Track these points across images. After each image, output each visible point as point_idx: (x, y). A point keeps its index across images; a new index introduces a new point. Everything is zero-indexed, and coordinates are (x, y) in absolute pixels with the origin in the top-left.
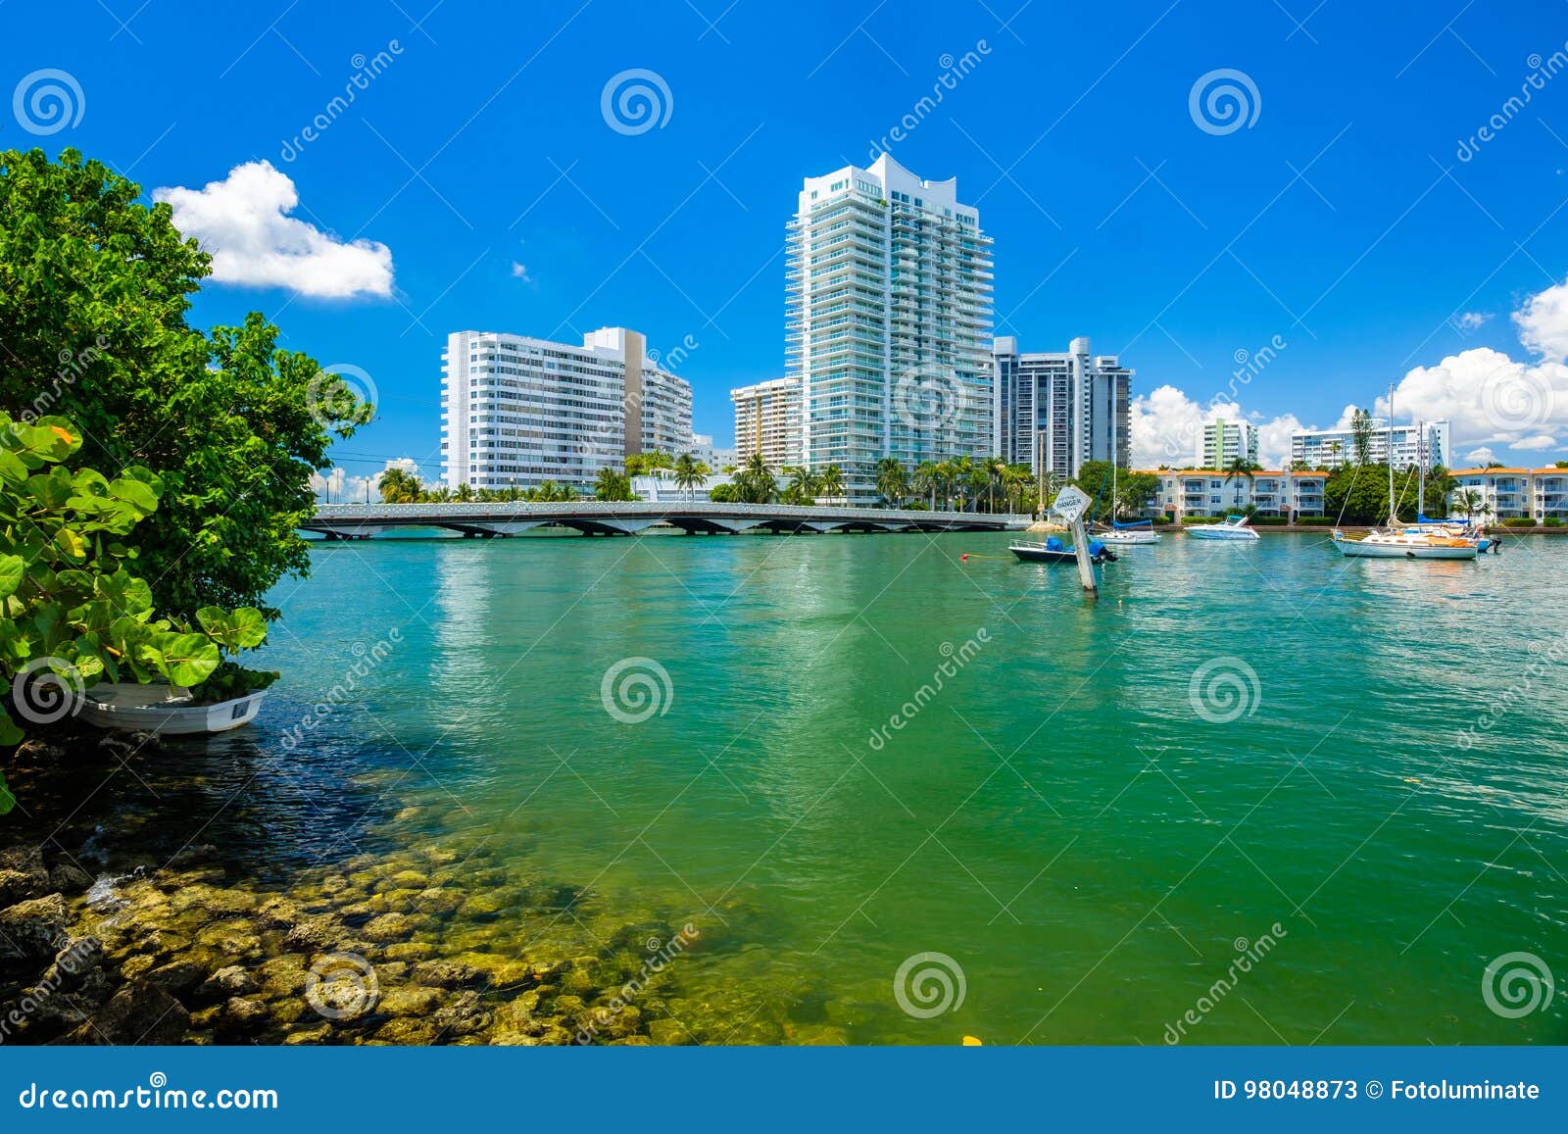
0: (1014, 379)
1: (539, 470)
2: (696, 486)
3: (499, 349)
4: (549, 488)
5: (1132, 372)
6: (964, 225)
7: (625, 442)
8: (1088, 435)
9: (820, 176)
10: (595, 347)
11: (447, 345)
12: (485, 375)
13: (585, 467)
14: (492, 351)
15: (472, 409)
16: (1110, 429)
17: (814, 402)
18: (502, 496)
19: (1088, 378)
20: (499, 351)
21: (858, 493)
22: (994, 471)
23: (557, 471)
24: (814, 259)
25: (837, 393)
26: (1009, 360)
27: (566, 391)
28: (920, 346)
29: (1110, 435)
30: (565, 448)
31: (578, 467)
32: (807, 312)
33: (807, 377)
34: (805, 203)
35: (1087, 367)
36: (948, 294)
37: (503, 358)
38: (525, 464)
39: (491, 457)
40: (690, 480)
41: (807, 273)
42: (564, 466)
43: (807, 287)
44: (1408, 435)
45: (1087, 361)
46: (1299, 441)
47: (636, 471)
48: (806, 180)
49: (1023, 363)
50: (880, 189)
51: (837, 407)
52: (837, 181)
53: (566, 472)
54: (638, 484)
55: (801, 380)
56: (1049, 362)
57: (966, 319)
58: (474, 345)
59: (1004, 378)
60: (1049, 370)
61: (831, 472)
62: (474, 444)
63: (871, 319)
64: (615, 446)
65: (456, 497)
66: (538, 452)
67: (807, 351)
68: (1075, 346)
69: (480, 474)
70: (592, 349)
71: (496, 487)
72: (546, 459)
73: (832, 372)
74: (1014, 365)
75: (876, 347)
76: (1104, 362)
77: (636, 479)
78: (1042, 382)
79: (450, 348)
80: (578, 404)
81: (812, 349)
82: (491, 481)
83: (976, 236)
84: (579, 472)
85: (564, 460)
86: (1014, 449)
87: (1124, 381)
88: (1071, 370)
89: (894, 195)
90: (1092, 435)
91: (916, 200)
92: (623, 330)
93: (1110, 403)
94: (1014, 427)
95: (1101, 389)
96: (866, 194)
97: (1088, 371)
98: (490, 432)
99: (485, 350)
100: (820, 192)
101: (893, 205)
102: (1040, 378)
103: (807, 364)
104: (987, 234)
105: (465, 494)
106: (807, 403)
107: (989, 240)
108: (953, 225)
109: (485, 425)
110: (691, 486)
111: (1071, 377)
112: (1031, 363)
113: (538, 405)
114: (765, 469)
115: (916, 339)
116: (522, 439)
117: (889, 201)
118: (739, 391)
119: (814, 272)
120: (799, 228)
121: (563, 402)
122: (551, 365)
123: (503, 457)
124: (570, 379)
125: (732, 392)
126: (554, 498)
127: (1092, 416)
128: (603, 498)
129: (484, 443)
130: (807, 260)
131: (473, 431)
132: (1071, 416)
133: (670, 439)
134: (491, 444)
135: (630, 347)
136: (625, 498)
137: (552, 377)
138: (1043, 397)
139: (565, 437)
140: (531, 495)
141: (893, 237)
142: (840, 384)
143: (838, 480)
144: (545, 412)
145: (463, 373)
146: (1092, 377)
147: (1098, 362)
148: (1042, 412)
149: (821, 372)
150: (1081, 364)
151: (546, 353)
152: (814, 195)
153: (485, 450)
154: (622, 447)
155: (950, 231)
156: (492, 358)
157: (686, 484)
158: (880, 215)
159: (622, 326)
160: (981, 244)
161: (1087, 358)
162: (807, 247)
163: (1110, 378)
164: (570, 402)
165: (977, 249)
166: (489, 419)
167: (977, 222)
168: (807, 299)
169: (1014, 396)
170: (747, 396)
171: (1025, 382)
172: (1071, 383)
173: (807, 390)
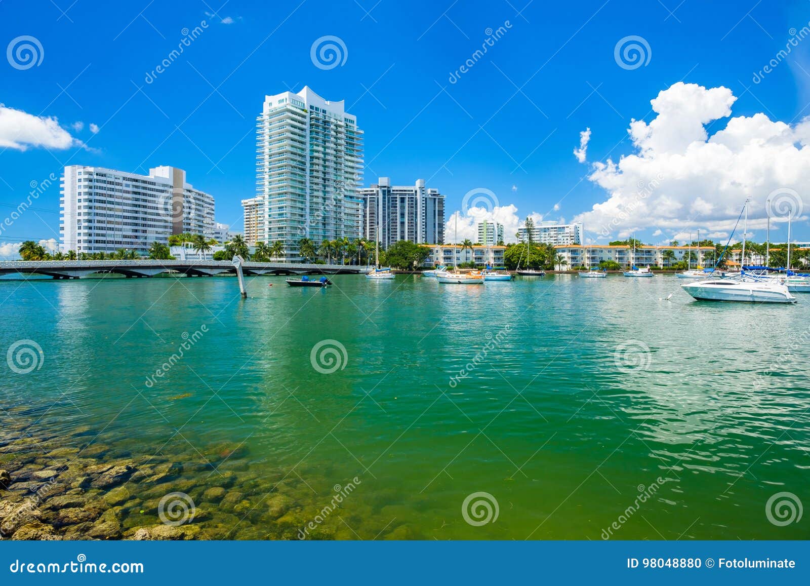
0: (389, 198)
1: (120, 243)
2: (206, 252)
3: (95, 176)
4: (122, 252)
5: (445, 197)
6: (349, 124)
7: (173, 228)
8: (424, 227)
9: (273, 95)
10: (155, 176)
11: (64, 172)
12: (86, 190)
13: (148, 241)
14: (91, 177)
15: (79, 209)
16: (435, 224)
17: (270, 209)
18: (95, 257)
19: (424, 199)
20: (95, 177)
21: (292, 255)
22: (360, 244)
23: (132, 243)
24: (270, 137)
25: (281, 205)
26: (386, 189)
27: (137, 200)
28: (325, 182)
29: (435, 227)
30: (136, 231)
31: (145, 241)
32: (267, 163)
33: (267, 196)
34: (266, 109)
35: (423, 194)
36: (340, 157)
37: (98, 181)
38: (112, 239)
39: (90, 235)
40: (202, 249)
41: (267, 144)
42: (137, 240)
43: (267, 151)
44: (566, 229)
45: (423, 191)
46: (521, 231)
47: (174, 243)
48: (266, 96)
49: (393, 191)
50: (304, 104)
51: (281, 212)
52: (281, 98)
53: (136, 243)
54: (174, 251)
55: (264, 197)
56: (405, 191)
57: (350, 170)
58: (80, 173)
59: (384, 198)
60: (406, 194)
61: (277, 245)
62: (80, 228)
63: (299, 168)
64: (167, 230)
65: (67, 257)
66: (120, 233)
67: (267, 183)
68: (418, 183)
69: (83, 245)
70: (153, 177)
71: (92, 252)
72: (125, 237)
73: (279, 194)
74: (389, 191)
75: (302, 183)
76: (432, 191)
77: (174, 248)
78: (403, 200)
79: (66, 174)
80: (144, 207)
81: (269, 182)
82: (90, 248)
83: (355, 130)
84: (145, 244)
85: (136, 237)
86: (389, 233)
87: (441, 202)
88: (416, 195)
89: (312, 107)
90: (426, 227)
91: (323, 110)
92: (172, 168)
93: (435, 211)
94: (389, 222)
95: (430, 204)
96: (297, 106)
97: (424, 196)
98: (90, 221)
99: (87, 176)
100: (273, 103)
101: (311, 112)
102: (401, 198)
103: (267, 190)
104: (360, 128)
105: (72, 256)
106: (267, 210)
107: (362, 132)
108: (342, 124)
109: (86, 217)
110: (203, 252)
111: (416, 198)
112: (397, 191)
113: (120, 207)
114: (243, 243)
115: (323, 179)
116: (109, 226)
117: (309, 110)
118: (246, 201)
119: (270, 143)
120: (263, 121)
121: (136, 206)
122: (127, 186)
123: (98, 235)
124: (139, 193)
125: (242, 201)
126: (126, 258)
127: (426, 218)
128: (153, 258)
129: (86, 227)
130: (267, 137)
131: (79, 221)
132: (416, 217)
133: (200, 226)
134: (90, 228)
135: (176, 177)
136: (166, 258)
137: (128, 192)
138: (403, 208)
139: (136, 225)
140: (112, 256)
141: (311, 128)
142: (283, 200)
143: (280, 249)
144: (124, 211)
145: (73, 189)
146: (426, 198)
147: (429, 191)
148: (402, 215)
149: (273, 194)
150: (421, 192)
151: (124, 179)
152: (270, 104)
153: (86, 231)
154: (171, 231)
155: (340, 126)
156: (91, 181)
157: (200, 250)
158: (304, 117)
159: (170, 166)
160: (358, 133)
161: (423, 189)
162: (267, 131)
163: (435, 199)
164: (139, 206)
165: (355, 136)
166: (89, 214)
167: (355, 122)
168: (267, 157)
169: (389, 207)
170: (249, 203)
171: (394, 200)
172: (416, 201)
173: (267, 203)
